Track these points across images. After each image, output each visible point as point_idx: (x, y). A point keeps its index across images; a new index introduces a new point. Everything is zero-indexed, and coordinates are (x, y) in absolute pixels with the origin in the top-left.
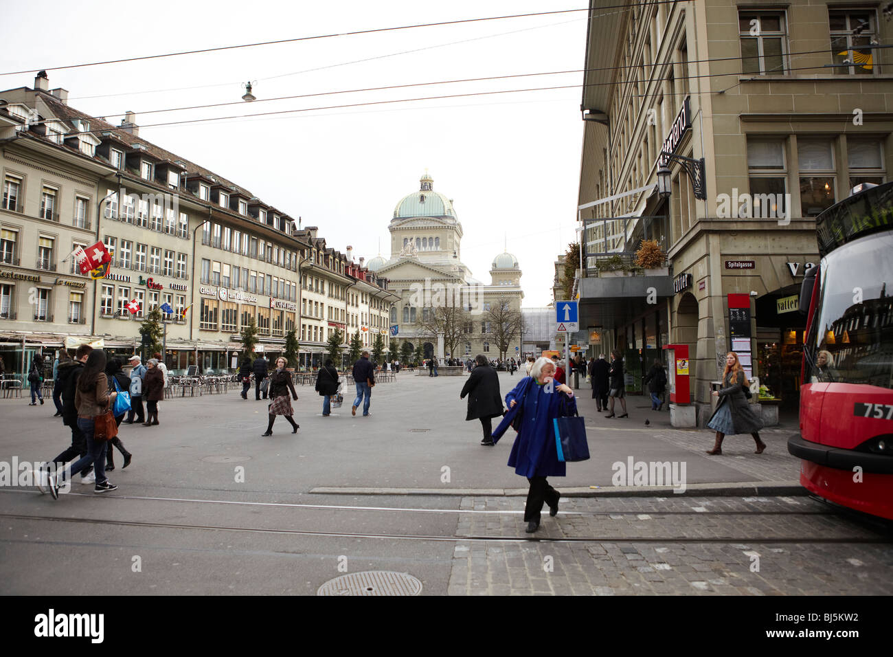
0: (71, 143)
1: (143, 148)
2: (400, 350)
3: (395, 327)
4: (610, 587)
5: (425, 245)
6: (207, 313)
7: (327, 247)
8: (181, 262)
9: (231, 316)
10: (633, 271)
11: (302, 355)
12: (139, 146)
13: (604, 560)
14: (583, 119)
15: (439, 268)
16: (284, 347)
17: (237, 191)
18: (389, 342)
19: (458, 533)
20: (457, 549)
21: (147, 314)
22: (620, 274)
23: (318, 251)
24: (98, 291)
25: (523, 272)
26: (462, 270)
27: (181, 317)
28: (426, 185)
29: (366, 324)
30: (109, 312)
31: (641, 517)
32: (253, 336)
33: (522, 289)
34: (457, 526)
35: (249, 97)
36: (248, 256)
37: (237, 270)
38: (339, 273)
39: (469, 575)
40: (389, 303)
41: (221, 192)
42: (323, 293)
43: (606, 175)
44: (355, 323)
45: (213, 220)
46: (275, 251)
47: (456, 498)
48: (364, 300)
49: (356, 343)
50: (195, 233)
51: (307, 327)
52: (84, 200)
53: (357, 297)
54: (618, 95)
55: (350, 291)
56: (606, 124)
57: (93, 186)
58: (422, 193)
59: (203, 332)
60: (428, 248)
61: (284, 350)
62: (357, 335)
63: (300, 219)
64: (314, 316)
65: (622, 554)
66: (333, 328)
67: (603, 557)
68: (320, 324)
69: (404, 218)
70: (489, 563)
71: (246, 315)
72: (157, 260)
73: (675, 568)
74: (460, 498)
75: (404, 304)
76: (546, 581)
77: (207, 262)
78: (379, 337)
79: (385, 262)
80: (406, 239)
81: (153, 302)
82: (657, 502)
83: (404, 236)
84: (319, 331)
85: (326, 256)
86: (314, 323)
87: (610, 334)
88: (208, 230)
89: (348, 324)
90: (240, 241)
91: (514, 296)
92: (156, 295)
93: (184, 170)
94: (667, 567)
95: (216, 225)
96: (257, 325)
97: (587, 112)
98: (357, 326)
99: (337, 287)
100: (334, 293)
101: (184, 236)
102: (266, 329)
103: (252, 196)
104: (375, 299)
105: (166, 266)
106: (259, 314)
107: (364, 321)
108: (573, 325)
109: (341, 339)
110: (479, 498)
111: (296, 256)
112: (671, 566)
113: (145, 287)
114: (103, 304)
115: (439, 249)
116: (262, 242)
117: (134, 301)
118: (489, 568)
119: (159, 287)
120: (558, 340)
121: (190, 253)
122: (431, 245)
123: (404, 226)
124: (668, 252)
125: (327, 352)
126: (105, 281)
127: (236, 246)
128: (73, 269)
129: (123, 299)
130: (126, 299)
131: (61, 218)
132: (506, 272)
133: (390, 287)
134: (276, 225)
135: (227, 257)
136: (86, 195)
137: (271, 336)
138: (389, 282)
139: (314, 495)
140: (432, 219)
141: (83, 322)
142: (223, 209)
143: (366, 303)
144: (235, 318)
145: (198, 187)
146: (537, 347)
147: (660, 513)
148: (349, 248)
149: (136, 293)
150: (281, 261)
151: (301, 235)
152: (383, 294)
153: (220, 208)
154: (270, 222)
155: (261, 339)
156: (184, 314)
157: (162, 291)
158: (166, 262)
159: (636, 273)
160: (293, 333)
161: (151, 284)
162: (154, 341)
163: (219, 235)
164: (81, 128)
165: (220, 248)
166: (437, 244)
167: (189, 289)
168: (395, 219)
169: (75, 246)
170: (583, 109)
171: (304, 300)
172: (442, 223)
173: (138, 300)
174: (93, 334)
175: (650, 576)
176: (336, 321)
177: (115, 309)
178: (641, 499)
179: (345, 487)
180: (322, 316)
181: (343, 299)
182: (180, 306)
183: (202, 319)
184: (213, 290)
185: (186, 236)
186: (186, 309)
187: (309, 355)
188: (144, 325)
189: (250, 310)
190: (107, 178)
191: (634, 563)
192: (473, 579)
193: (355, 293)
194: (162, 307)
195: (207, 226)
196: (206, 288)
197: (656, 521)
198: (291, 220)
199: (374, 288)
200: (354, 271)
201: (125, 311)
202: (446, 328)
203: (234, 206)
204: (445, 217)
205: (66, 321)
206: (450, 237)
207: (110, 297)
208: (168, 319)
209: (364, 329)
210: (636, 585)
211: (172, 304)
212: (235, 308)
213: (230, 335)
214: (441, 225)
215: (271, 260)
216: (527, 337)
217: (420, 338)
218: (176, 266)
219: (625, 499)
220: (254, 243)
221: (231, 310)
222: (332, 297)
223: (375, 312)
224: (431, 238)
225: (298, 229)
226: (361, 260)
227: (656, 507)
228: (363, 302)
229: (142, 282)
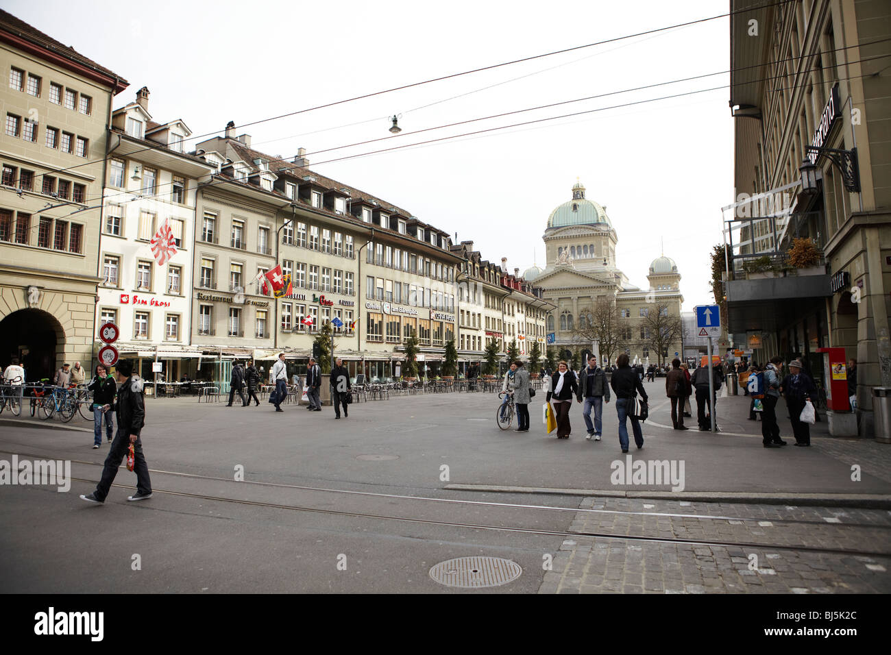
0: (254, 181)
1: (313, 180)
2: (557, 357)
3: (550, 335)
4: (703, 585)
5: (579, 253)
6: (372, 326)
7: (482, 260)
8: (349, 280)
9: (394, 328)
10: (784, 271)
11: (461, 364)
12: (310, 178)
13: (707, 561)
14: (733, 116)
15: (595, 275)
16: (444, 357)
17: (396, 212)
18: (545, 349)
19: (571, 529)
20: (565, 543)
21: (320, 328)
22: (771, 275)
23: (474, 264)
24: (279, 308)
25: (682, 276)
26: (618, 276)
27: (350, 330)
28: (578, 193)
29: (523, 332)
30: (288, 327)
31: (762, 524)
32: (415, 346)
33: (681, 293)
34: (571, 522)
35: (395, 129)
36: (408, 272)
37: (398, 285)
38: (494, 284)
39: (568, 565)
40: (544, 311)
41: (382, 214)
42: (480, 304)
43: (762, 171)
44: (511, 332)
45: (376, 240)
46: (433, 266)
47: (578, 498)
48: (520, 309)
49: (513, 351)
50: (359, 253)
51: (466, 337)
52: (266, 230)
53: (513, 306)
54: (769, 87)
55: (506, 300)
56: (758, 118)
57: (272, 217)
58: (575, 202)
59: (369, 344)
60: (583, 256)
61: (444, 359)
62: (514, 344)
63: (456, 235)
64: (471, 326)
65: (727, 557)
66: (490, 337)
67: (707, 558)
68: (477, 334)
69: (558, 228)
70: (590, 557)
71: (408, 327)
72: (328, 279)
73: (779, 574)
74: (581, 498)
75: (561, 311)
76: (641, 576)
77: (371, 279)
78: (536, 345)
79: (541, 271)
80: (560, 249)
81: (325, 317)
82: (786, 510)
83: (558, 245)
84: (477, 340)
85: (482, 269)
86: (472, 333)
87: (773, 337)
88: (371, 249)
89: (505, 333)
90: (400, 258)
91: (673, 300)
92: (327, 311)
93: (349, 197)
94: (771, 572)
95: (378, 245)
96: (418, 336)
97: (737, 107)
98: (514, 335)
99: (493, 298)
100: (490, 304)
101: (350, 256)
102: (427, 339)
103: (410, 216)
104: (531, 308)
105: (335, 284)
106: (420, 326)
107: (521, 330)
108: (715, 330)
109: (498, 348)
110: (601, 498)
111: (453, 270)
112: (776, 571)
113: (318, 304)
114: (283, 320)
115: (594, 256)
116: (420, 260)
117: (309, 317)
118: (590, 560)
119: (330, 303)
120: (721, 344)
121: (356, 272)
122: (586, 252)
123: (558, 235)
124: (824, 249)
125: (485, 361)
126: (285, 300)
127: (397, 263)
128: (258, 290)
129: (300, 315)
130: (303, 315)
131: (247, 246)
132: (664, 276)
133: (545, 295)
134: (433, 242)
135: (389, 273)
136: (267, 225)
137: (432, 347)
138: (544, 291)
139: (447, 491)
140: (586, 226)
141: (267, 337)
142: (384, 229)
143: (522, 312)
144: (399, 330)
145: (361, 210)
146: (700, 351)
147: (785, 521)
148: (504, 260)
149: (311, 310)
150: (439, 275)
151: (456, 249)
152: (538, 303)
153: (382, 229)
154: (428, 239)
155: (422, 348)
156: (353, 327)
157: (332, 307)
158: (335, 280)
159: (788, 273)
160: (452, 343)
161: (323, 301)
162: (326, 353)
163: (381, 253)
164: (262, 167)
165: (383, 266)
166: (592, 252)
167: (356, 304)
168: (549, 229)
169: (259, 270)
170: (732, 105)
171: (462, 311)
172: (596, 230)
173: (313, 316)
174: (275, 347)
175: (749, 578)
176: (494, 330)
177: (294, 324)
178: (768, 506)
179: (476, 484)
180: (480, 326)
181: (499, 309)
182: (349, 320)
183: (368, 332)
184: (377, 304)
185: (352, 256)
186: (354, 323)
187: (467, 363)
188: (317, 338)
189: (411, 323)
190: (283, 209)
191: (737, 566)
192: (570, 569)
193: (511, 302)
194: (333, 322)
195: (370, 245)
196: (371, 303)
197: (778, 528)
198: (447, 236)
199: (529, 297)
200: (509, 281)
201: (302, 326)
202: (602, 335)
203: (394, 226)
204: (599, 224)
205: (254, 335)
206: (605, 244)
207: (289, 314)
208: (339, 332)
209: (521, 338)
210: (730, 585)
211: (342, 319)
212: (398, 321)
213: (394, 345)
214: (596, 232)
215: (430, 276)
216: (688, 342)
217: (577, 346)
218: (344, 284)
219: (750, 505)
220: (414, 260)
221: (395, 323)
222: (489, 307)
223: (531, 320)
224: (585, 246)
225: (454, 244)
226: (516, 270)
227: (781, 515)
228: (519, 311)
229: (315, 300)
